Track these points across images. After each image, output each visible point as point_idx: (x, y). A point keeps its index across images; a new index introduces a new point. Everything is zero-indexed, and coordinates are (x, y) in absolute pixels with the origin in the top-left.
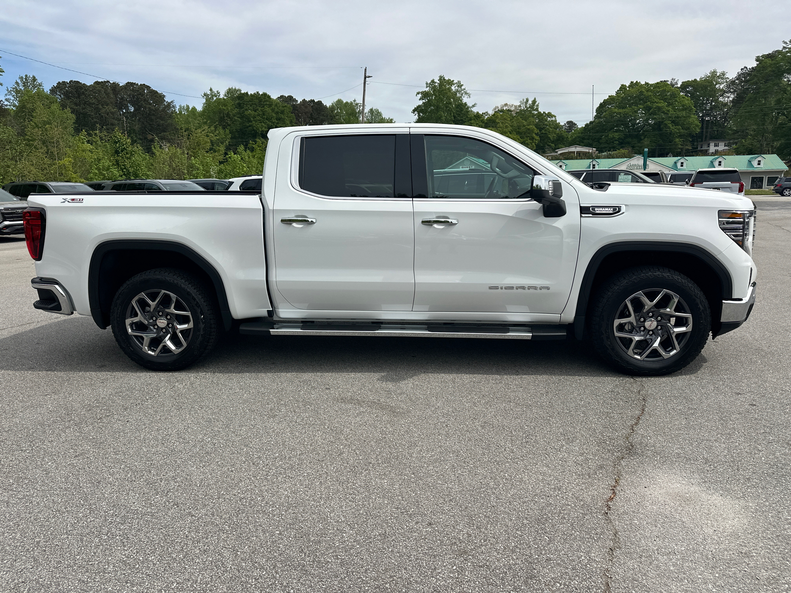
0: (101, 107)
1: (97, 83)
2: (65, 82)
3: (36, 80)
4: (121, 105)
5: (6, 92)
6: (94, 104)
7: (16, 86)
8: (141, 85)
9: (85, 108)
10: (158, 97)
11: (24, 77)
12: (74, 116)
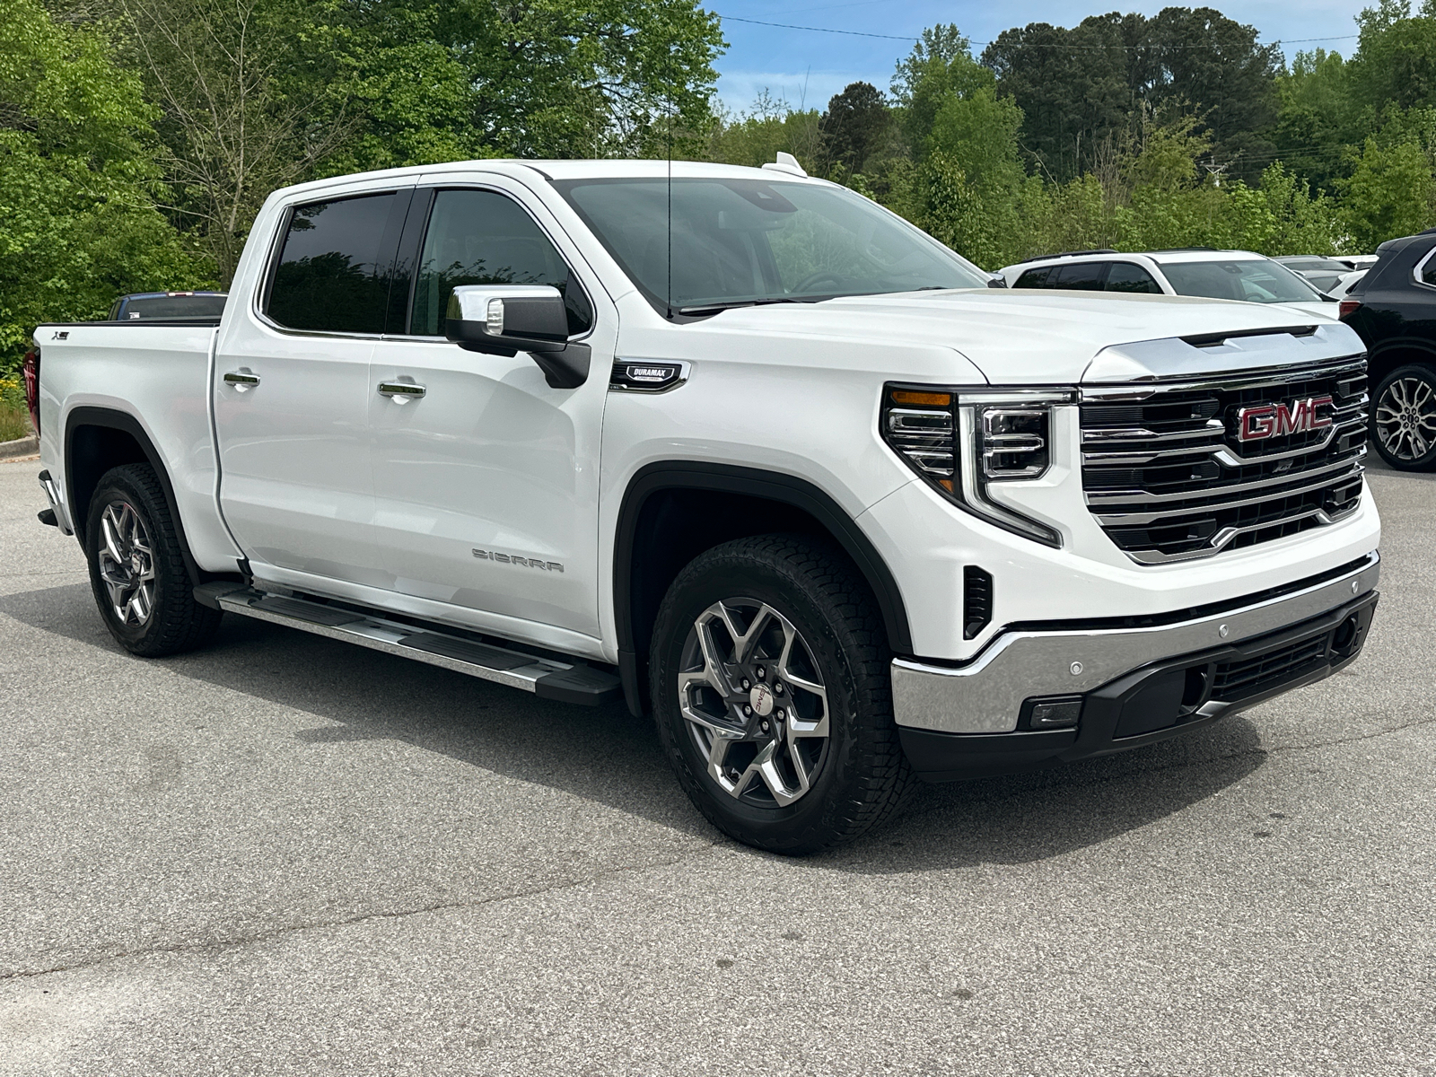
0: (1089, 82)
1: (1089, 22)
2: (1017, 29)
3: (957, 34)
4: (1139, 72)
5: (895, 71)
6: (1074, 76)
7: (916, 54)
8: (1197, 11)
9: (1053, 89)
10: (1236, 36)
11: (934, 31)
12: (1021, 112)
